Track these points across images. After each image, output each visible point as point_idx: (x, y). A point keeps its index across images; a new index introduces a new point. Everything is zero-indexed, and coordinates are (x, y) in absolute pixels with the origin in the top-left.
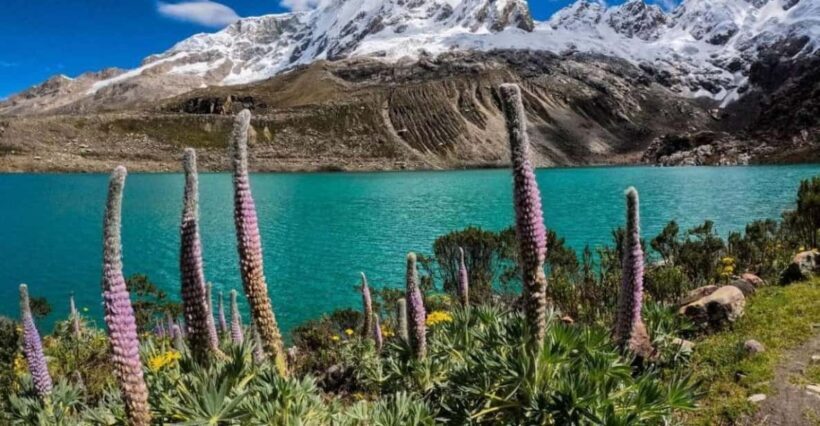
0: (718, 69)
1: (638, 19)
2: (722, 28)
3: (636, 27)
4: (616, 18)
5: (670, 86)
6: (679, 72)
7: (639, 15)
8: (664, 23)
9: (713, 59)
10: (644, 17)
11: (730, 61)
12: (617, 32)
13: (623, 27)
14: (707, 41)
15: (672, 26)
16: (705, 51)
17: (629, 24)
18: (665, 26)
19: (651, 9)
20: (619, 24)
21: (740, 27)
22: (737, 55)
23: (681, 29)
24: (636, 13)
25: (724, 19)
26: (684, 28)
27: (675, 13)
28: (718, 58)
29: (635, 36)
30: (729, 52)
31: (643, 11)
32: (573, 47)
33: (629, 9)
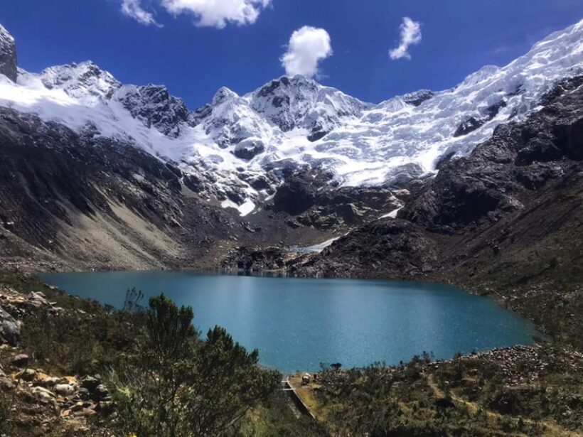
0: (244, 183)
1: (160, 109)
2: (249, 143)
3: (155, 116)
4: (133, 100)
5: (197, 192)
6: (205, 178)
7: (161, 105)
8: (185, 120)
9: (239, 173)
10: (166, 108)
11: (255, 177)
12: (134, 117)
13: (140, 113)
14: (231, 152)
15: (194, 125)
17: (149, 111)
18: (185, 123)
19: (173, 101)
20: (137, 108)
21: (266, 146)
22: (262, 173)
24: (158, 101)
25: (252, 135)
26: (208, 132)
27: (198, 112)
28: (244, 173)
29: (152, 126)
30: (255, 168)
31: (166, 101)
32: (94, 127)
33: (150, 94)
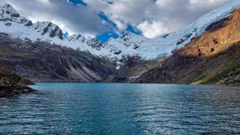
0: (117, 61)
1: (95, 44)
2: (118, 50)
3: (94, 46)
4: (89, 42)
6: (107, 60)
7: (95, 43)
8: (102, 46)
9: (115, 58)
10: (97, 43)
11: (120, 59)
12: (89, 46)
14: (114, 53)
15: (104, 47)
16: (113, 55)
17: (93, 44)
18: (102, 47)
19: (98, 41)
20: (90, 44)
21: (122, 51)
22: (122, 58)
23: (106, 49)
26: (107, 49)
27: (105, 44)
28: (117, 58)
29: (93, 48)
32: (79, 49)
33: (93, 40)
